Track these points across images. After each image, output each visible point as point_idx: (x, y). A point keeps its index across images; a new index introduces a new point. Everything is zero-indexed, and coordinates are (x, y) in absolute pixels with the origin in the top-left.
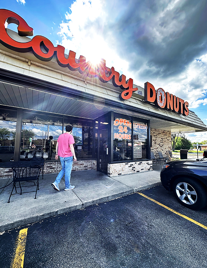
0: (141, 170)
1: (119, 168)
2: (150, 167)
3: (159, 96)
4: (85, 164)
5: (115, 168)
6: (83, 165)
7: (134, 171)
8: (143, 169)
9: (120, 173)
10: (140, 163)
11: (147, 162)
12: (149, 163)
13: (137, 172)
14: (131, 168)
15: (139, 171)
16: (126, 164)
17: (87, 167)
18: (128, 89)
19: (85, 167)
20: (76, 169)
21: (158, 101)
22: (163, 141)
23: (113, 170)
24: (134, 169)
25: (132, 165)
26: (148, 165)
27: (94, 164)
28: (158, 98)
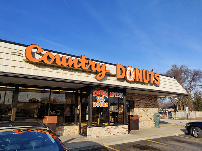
0: (117, 133)
1: (97, 131)
2: (126, 131)
3: (129, 72)
4: (67, 129)
5: (93, 131)
6: (66, 131)
7: (111, 134)
8: (119, 133)
9: (98, 135)
10: (116, 127)
11: (123, 126)
12: (125, 128)
13: (113, 135)
14: (108, 131)
15: (115, 134)
16: (103, 128)
17: (70, 132)
18: (101, 72)
19: (68, 132)
20: (60, 134)
21: (128, 76)
22: (147, 106)
23: (91, 133)
24: (110, 132)
25: (109, 129)
26: (124, 129)
27: (76, 129)
28: (127, 74)
